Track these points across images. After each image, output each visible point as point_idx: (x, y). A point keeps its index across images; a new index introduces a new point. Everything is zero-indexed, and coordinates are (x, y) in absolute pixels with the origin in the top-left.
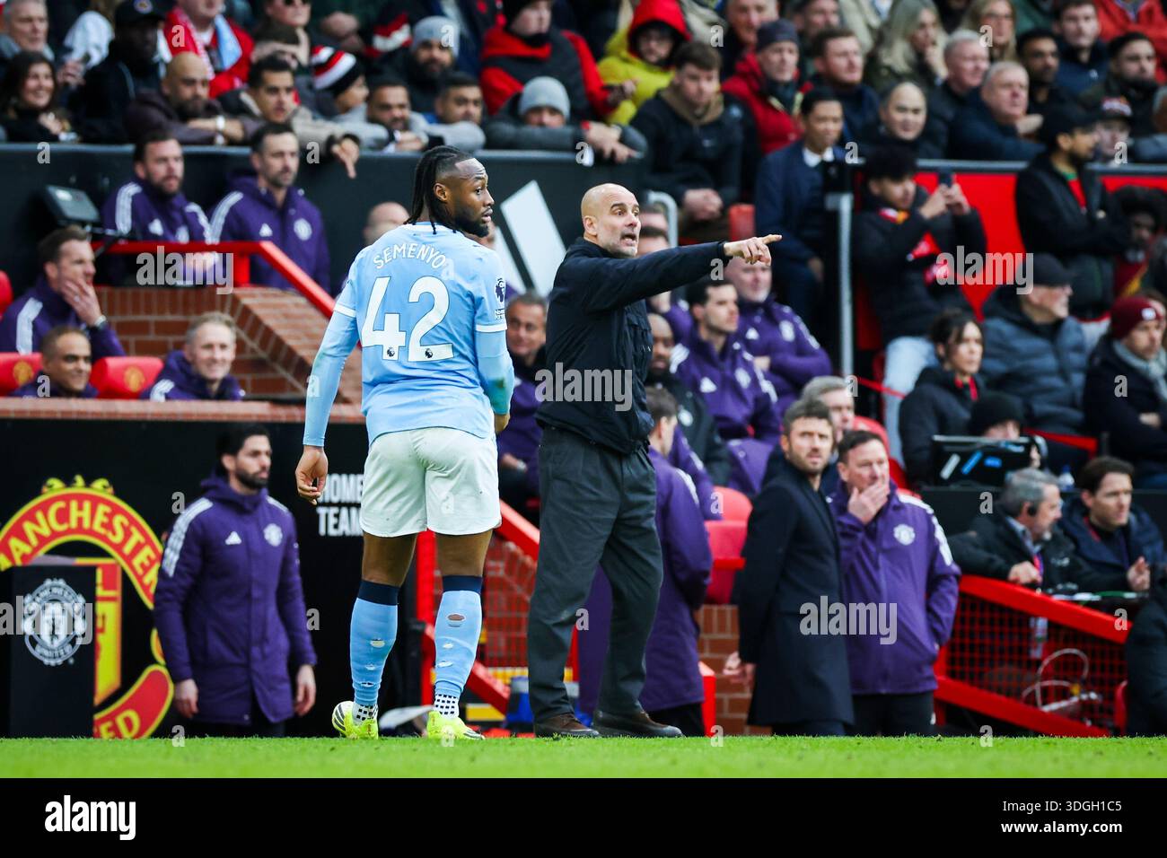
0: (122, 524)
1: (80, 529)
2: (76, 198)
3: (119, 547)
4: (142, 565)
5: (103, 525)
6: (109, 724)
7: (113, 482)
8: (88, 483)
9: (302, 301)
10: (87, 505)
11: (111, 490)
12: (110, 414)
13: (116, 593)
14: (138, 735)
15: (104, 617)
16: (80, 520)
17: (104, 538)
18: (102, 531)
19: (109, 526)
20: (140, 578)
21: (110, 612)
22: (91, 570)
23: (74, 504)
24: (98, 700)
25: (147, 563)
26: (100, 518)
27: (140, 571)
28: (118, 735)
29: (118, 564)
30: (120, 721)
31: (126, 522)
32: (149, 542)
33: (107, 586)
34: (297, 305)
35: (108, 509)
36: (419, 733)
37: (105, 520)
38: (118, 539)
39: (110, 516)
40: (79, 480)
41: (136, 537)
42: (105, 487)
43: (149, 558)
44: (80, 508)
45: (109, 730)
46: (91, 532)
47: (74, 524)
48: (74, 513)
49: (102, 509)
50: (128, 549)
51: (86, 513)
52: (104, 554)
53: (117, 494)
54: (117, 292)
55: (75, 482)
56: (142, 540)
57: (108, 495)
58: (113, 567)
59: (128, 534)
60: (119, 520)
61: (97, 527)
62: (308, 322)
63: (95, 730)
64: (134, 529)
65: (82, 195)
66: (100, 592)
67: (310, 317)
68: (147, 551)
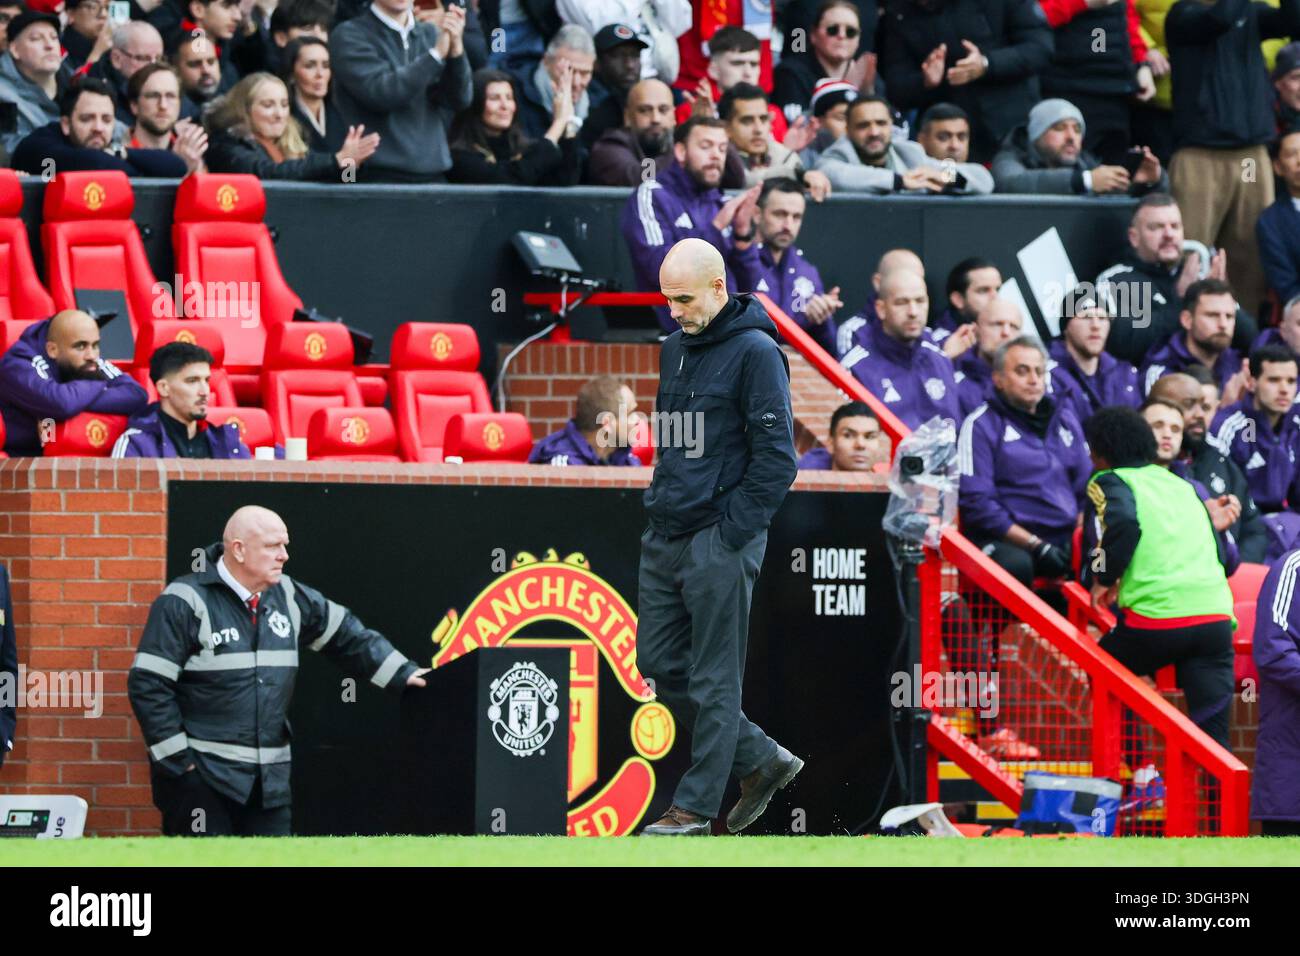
0: (599, 602)
1: (553, 608)
2: (551, 245)
4: (621, 647)
5: (578, 603)
6: (585, 822)
7: (588, 556)
8: (562, 557)
9: (799, 358)
10: (561, 581)
11: (586, 565)
12: (585, 481)
13: (593, 678)
14: (619, 832)
15: (579, 704)
16: (553, 597)
17: (580, 618)
18: (578, 610)
19: (584, 604)
20: (618, 662)
21: (585, 699)
22: (566, 651)
23: (546, 581)
24: (571, 796)
25: (626, 644)
26: (575, 595)
27: (619, 654)
28: (594, 833)
29: (595, 645)
30: (596, 817)
31: (604, 601)
32: (627, 620)
33: (581, 671)
35: (584, 586)
36: (925, 832)
37: (581, 597)
38: (594, 618)
39: (586, 593)
40: (552, 554)
41: (615, 616)
42: (579, 561)
43: (627, 639)
44: (553, 585)
45: (585, 828)
46: (565, 611)
47: (546, 602)
48: (547, 591)
50: (605, 630)
51: (560, 591)
53: (593, 569)
54: (596, 346)
55: (548, 556)
56: (621, 620)
57: (584, 569)
58: (589, 648)
59: (605, 614)
60: (595, 597)
61: (571, 605)
62: (805, 382)
63: (569, 828)
64: (611, 608)
65: (558, 241)
66: (574, 676)
67: (807, 377)
68: (626, 632)
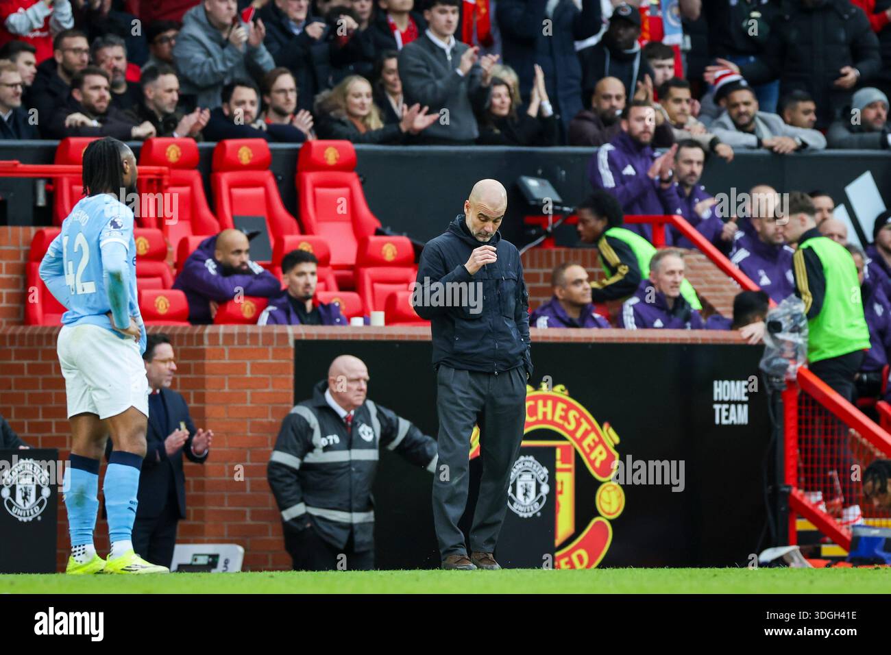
0: (574, 416)
1: (545, 421)
2: (542, 185)
3: (572, 433)
4: (589, 446)
5: (561, 417)
6: (566, 559)
7: (567, 387)
8: (551, 388)
9: (703, 257)
11: (566, 392)
12: (565, 338)
13: (571, 466)
14: (588, 566)
15: (562, 483)
16: (545, 414)
17: (562, 427)
18: (561, 422)
19: (565, 418)
20: (588, 455)
21: (566, 480)
22: (552, 450)
23: (540, 403)
24: (558, 542)
25: (592, 444)
26: (559, 412)
27: (588, 450)
28: (573, 567)
29: (572, 444)
30: (574, 557)
31: (578, 415)
32: (594, 429)
33: (564, 461)
34: (699, 260)
35: (564, 406)
36: (788, 565)
37: (563, 414)
38: (572, 427)
39: (566, 411)
40: (545, 385)
41: (585, 426)
42: (562, 390)
43: (594, 440)
44: (545, 405)
45: (567, 563)
46: (552, 422)
47: (540, 417)
48: (541, 409)
49: (560, 406)
50: (579, 434)
51: (549, 409)
52: (562, 438)
53: (571, 395)
54: (572, 250)
55: (541, 387)
56: (589, 428)
57: (564, 396)
58: (569, 447)
59: (579, 424)
60: (572, 414)
61: (557, 419)
62: (707, 272)
63: (557, 563)
64: (583, 420)
65: (546, 182)
66: (559, 465)
67: (708, 269)
68: (592, 436)
